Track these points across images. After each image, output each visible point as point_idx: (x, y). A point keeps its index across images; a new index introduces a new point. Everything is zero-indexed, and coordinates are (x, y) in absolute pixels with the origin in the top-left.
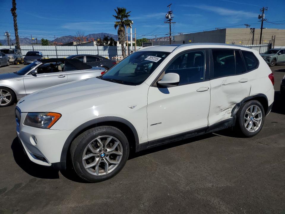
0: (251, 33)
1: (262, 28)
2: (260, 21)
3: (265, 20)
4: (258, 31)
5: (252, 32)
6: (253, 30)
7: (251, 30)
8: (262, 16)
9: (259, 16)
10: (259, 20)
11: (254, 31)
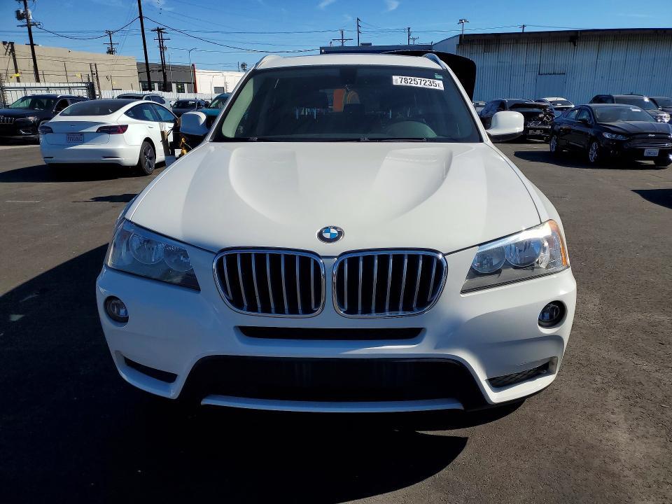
0: (8, 53)
1: (32, 45)
2: (22, 26)
3: (34, 24)
4: (23, 49)
5: (9, 51)
6: (10, 48)
7: (6, 47)
8: (27, 14)
9: (18, 12)
10: (20, 23)
11: (13, 50)
